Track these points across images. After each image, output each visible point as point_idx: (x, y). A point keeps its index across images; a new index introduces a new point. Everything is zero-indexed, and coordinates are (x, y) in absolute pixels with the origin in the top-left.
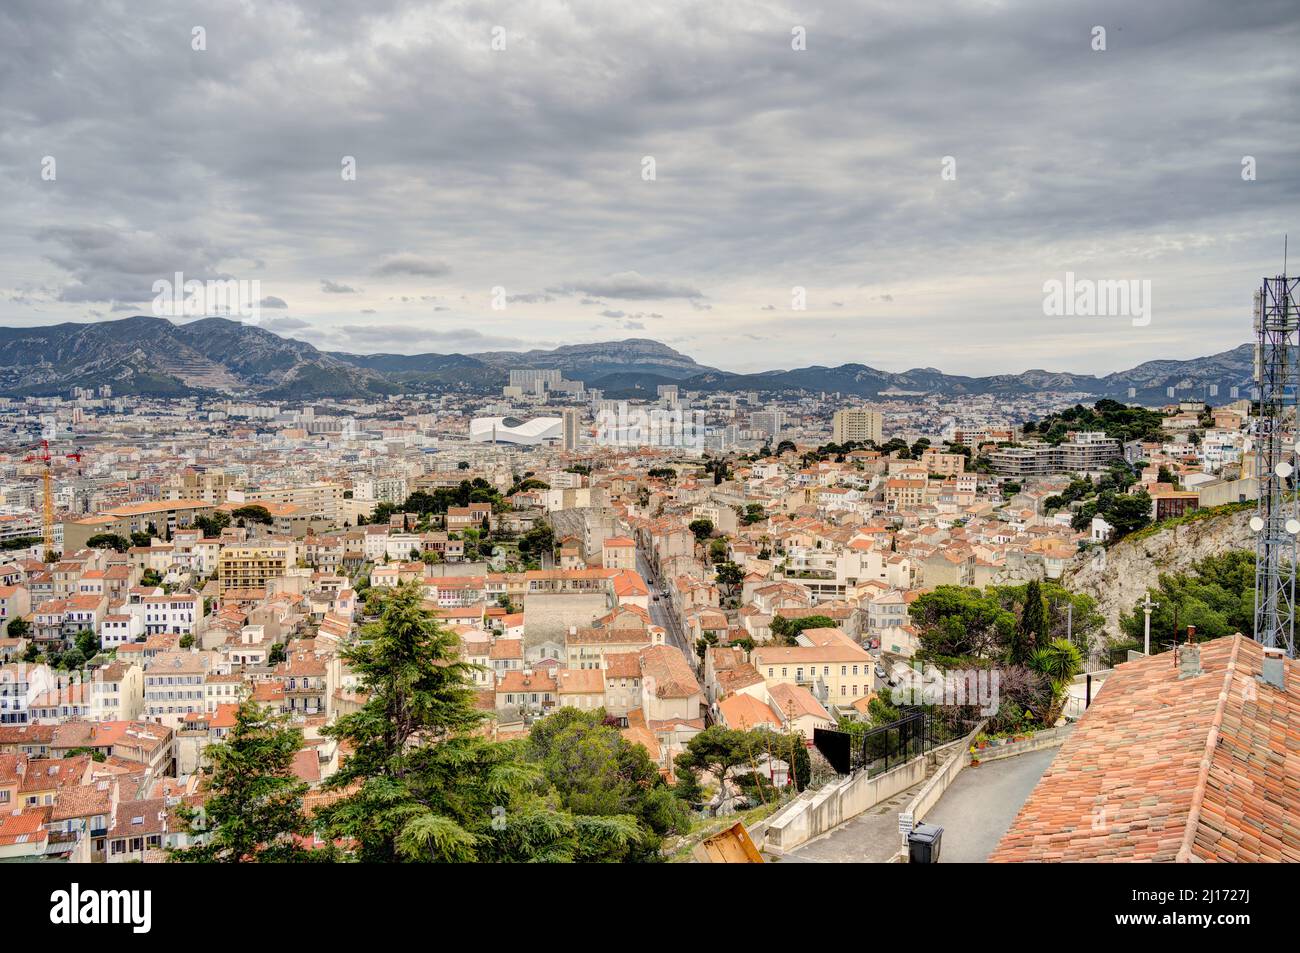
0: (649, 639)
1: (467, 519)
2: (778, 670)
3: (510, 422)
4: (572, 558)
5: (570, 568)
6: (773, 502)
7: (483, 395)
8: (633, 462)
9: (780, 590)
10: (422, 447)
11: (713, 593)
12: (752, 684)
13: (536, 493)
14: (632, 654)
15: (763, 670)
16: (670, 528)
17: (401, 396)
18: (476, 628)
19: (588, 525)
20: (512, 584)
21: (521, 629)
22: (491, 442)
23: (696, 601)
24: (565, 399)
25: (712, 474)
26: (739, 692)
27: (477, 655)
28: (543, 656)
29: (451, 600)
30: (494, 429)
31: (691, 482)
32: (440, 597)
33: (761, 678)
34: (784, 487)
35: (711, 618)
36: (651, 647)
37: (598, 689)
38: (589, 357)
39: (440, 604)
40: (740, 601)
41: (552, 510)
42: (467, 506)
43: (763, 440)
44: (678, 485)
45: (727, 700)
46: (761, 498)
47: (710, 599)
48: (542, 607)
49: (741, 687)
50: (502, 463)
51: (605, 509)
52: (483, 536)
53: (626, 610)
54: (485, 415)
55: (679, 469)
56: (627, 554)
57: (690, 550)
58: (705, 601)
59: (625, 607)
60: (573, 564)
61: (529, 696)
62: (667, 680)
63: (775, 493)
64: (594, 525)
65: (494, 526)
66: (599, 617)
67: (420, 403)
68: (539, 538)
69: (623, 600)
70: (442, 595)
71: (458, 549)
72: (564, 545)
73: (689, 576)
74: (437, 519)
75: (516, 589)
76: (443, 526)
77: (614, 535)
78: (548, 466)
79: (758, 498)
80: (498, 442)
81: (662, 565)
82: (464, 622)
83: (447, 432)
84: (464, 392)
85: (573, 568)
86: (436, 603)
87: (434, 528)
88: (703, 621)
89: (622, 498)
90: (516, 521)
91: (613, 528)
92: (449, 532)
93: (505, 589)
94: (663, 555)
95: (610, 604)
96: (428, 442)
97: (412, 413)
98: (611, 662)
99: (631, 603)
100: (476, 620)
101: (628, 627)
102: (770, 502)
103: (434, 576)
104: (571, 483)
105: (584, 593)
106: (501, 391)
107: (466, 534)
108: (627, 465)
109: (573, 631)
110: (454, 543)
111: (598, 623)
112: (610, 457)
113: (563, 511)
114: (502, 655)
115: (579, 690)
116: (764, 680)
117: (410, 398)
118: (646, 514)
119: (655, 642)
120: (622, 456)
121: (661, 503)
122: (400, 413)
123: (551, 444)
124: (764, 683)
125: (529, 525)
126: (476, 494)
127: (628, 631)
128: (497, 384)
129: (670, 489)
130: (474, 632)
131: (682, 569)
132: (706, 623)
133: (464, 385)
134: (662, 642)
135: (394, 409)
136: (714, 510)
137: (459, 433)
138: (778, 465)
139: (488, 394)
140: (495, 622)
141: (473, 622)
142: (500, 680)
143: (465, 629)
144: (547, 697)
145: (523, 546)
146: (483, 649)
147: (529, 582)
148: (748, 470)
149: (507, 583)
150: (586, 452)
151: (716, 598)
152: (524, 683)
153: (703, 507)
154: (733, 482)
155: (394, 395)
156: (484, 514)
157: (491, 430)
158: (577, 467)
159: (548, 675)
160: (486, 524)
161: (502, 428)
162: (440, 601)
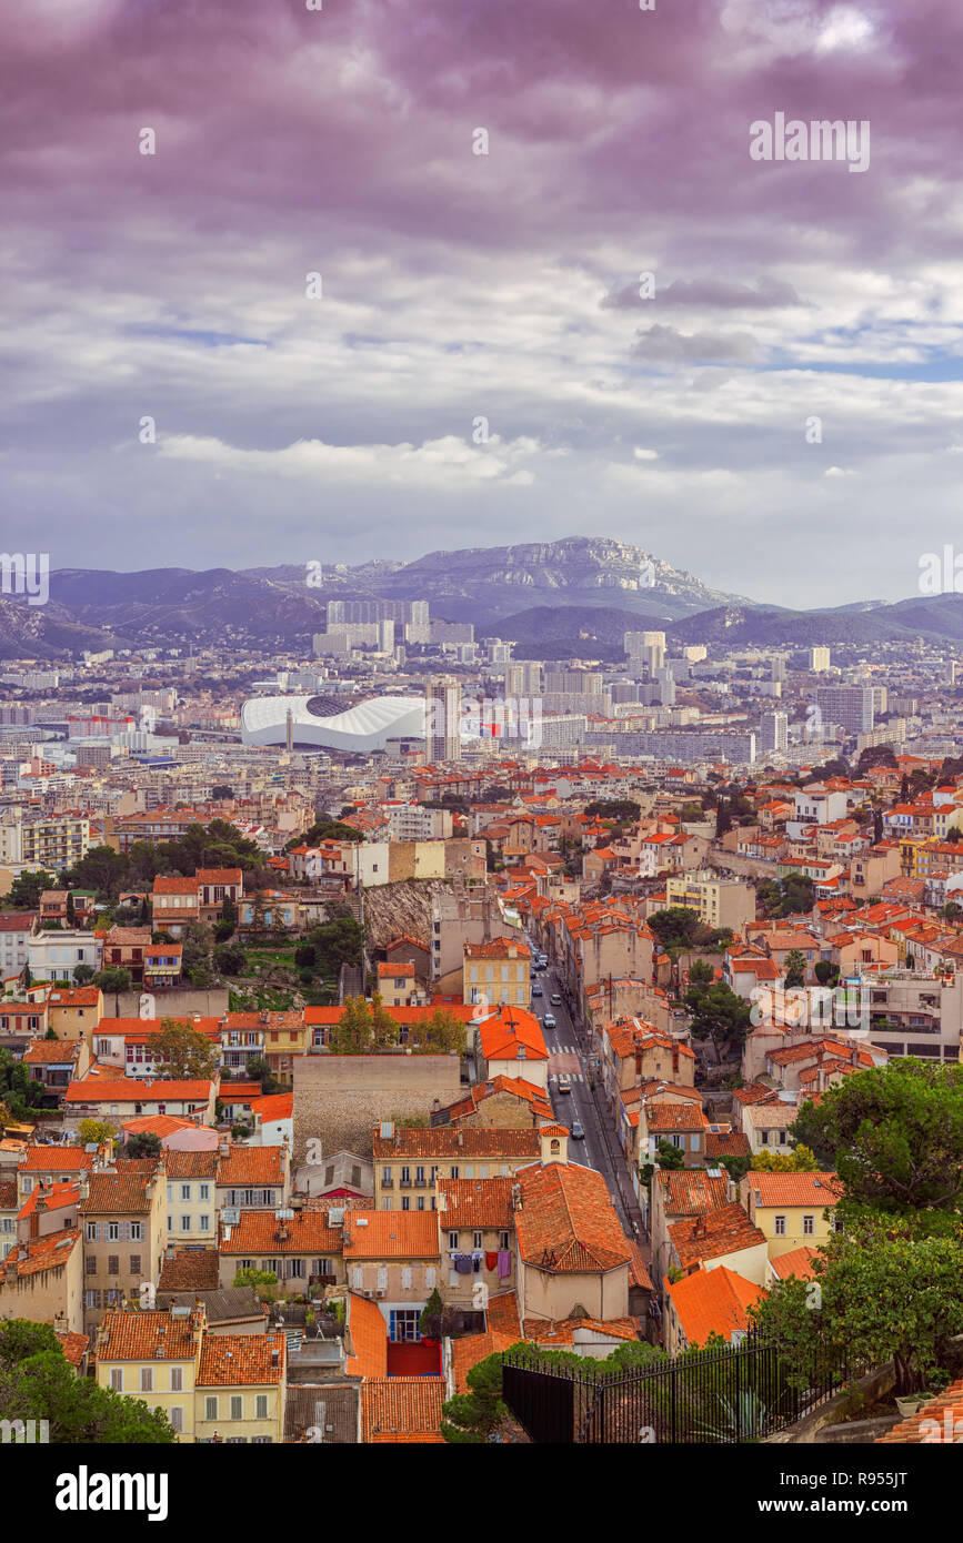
0: (536, 1148)
1: (190, 902)
2: (794, 1220)
3: (321, 705)
4: (400, 982)
5: (397, 1002)
6: (836, 870)
7: (272, 651)
8: (564, 786)
9: (820, 1054)
10: (144, 756)
11: (681, 1058)
12: (738, 1248)
13: (335, 848)
14: (498, 1180)
15: (764, 1220)
16: (608, 922)
17: (109, 654)
18: (197, 1122)
19: (437, 914)
20: (275, 1036)
21: (288, 1124)
22: (283, 745)
23: (646, 1074)
24: (436, 659)
25: (711, 814)
26: (711, 1265)
27: (189, 1178)
28: (329, 1181)
29: (152, 1065)
30: (289, 720)
31: (668, 829)
32: (130, 1059)
33: (759, 1237)
34: (859, 840)
35: (670, 1108)
36: (539, 1166)
37: (426, 1252)
38: (487, 575)
39: (130, 1072)
40: (738, 1073)
41: (366, 884)
42: (193, 874)
43: (838, 743)
44: (642, 835)
45: (687, 1280)
46: (811, 863)
47: (676, 1069)
48: (331, 1082)
49: (716, 1255)
50: (299, 788)
51: (473, 881)
52: (222, 935)
53: (499, 1090)
54: (273, 692)
55: (646, 802)
56: (513, 974)
57: (645, 969)
58: (665, 1074)
59: (499, 1084)
60: (403, 993)
61: (285, 1262)
62: (562, 1238)
63: (840, 851)
64: (446, 916)
65: (246, 915)
66: (446, 1102)
67: (146, 667)
68: (334, 940)
69: (496, 1069)
70: (135, 1054)
71: (170, 961)
72: (389, 956)
73: (636, 1021)
74: (134, 900)
75: (284, 1043)
76: (143, 915)
77: (487, 936)
78: (392, 794)
79: (803, 862)
80: (298, 746)
81: (586, 997)
82: (174, 1109)
83: (198, 727)
84: (235, 646)
85: (403, 1004)
86: (123, 1069)
87: (124, 918)
88: (654, 1114)
89: (529, 861)
90: (291, 906)
91: (486, 922)
92: (156, 929)
93: (264, 1044)
94: (590, 976)
95: (472, 1076)
96: (157, 745)
97: (128, 689)
98: (455, 1200)
99: (513, 1076)
100: (198, 1105)
101: (502, 1124)
102: (828, 871)
103: (121, 1016)
104: (431, 829)
105: (415, 1053)
106: (309, 643)
107: (187, 932)
108: (552, 792)
109: (387, 1130)
110: (165, 950)
111: (442, 1115)
112: (518, 777)
113: (390, 885)
114: (243, 1177)
115: (386, 1252)
116: (764, 1240)
117: (127, 659)
118: (570, 894)
119: (547, 1157)
120: (542, 775)
121: (606, 871)
122: (105, 687)
123: (405, 749)
124: (762, 1249)
125: (316, 913)
126: (215, 851)
127: (500, 1132)
128: (301, 631)
129: (624, 844)
130: (191, 1131)
131: (623, 1007)
132: (660, 1120)
133: (234, 630)
134: (562, 1157)
135: (93, 680)
136: (710, 888)
137: (221, 729)
138: (849, 795)
139: (284, 649)
140: (238, 1110)
141: (192, 1109)
142: (228, 1230)
143: (172, 1125)
144: (322, 1265)
145: (305, 959)
146: (202, 1165)
147: (310, 1030)
148: (785, 806)
149: (264, 1031)
150: (470, 768)
151: (687, 1067)
152: (276, 1238)
153: (689, 880)
154: (756, 829)
155: (95, 651)
156: (228, 891)
157: (285, 721)
158: (449, 798)
159: (327, 1219)
160: (229, 912)
161: (305, 718)
162: (129, 1066)
